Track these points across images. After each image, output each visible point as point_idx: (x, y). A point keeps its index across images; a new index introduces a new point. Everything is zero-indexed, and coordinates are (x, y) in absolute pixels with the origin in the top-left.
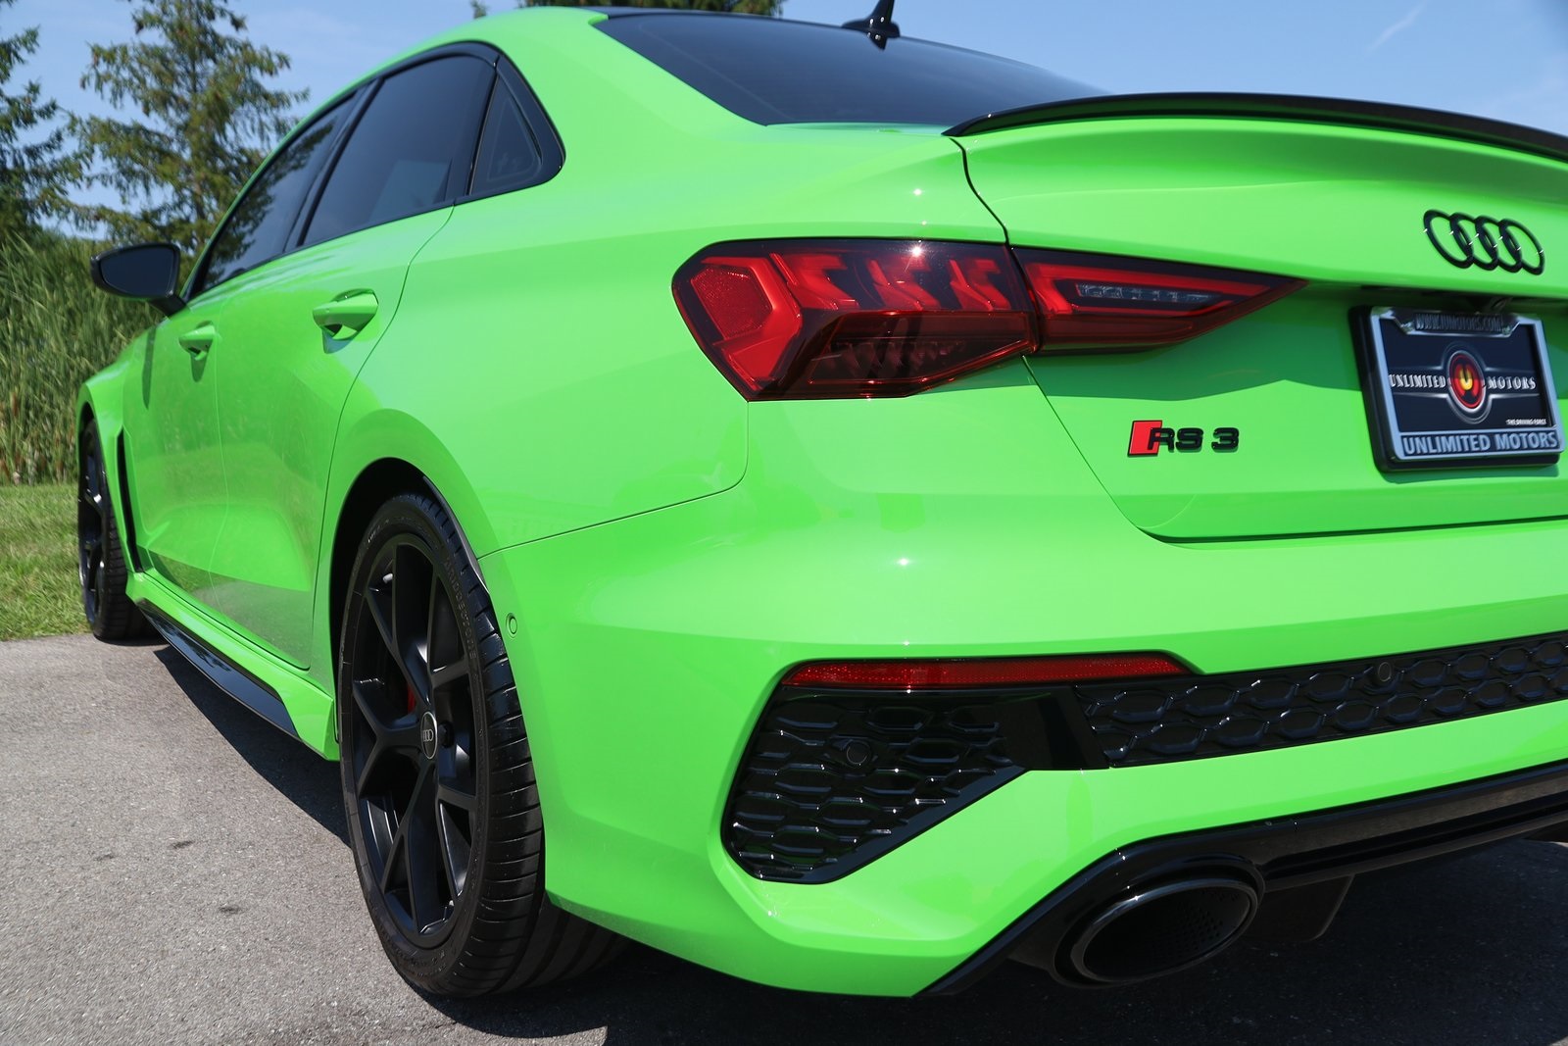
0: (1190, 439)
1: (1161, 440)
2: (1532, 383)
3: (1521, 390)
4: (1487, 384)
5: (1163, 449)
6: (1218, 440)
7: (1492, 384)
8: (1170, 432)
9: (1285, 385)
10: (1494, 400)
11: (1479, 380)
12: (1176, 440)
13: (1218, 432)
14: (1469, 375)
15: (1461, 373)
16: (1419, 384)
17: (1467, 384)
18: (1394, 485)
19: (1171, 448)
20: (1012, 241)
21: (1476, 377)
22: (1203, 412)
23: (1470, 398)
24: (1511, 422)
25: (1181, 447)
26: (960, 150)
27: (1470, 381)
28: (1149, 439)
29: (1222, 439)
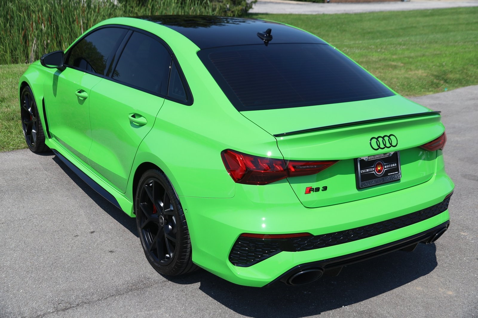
0: (317, 189)
1: (311, 190)
2: (396, 164)
3: (393, 167)
4: (384, 167)
5: (312, 192)
6: (323, 189)
7: (386, 167)
8: (313, 189)
9: (338, 175)
10: (385, 170)
11: (382, 167)
12: (315, 190)
13: (323, 187)
14: (380, 166)
15: (378, 166)
16: (368, 171)
17: (379, 168)
18: (360, 192)
19: (313, 192)
20: (285, 159)
21: (382, 166)
22: (320, 184)
23: (379, 171)
24: (389, 174)
25: (315, 191)
26: (276, 140)
27: (380, 168)
28: (309, 190)
29: (324, 189)
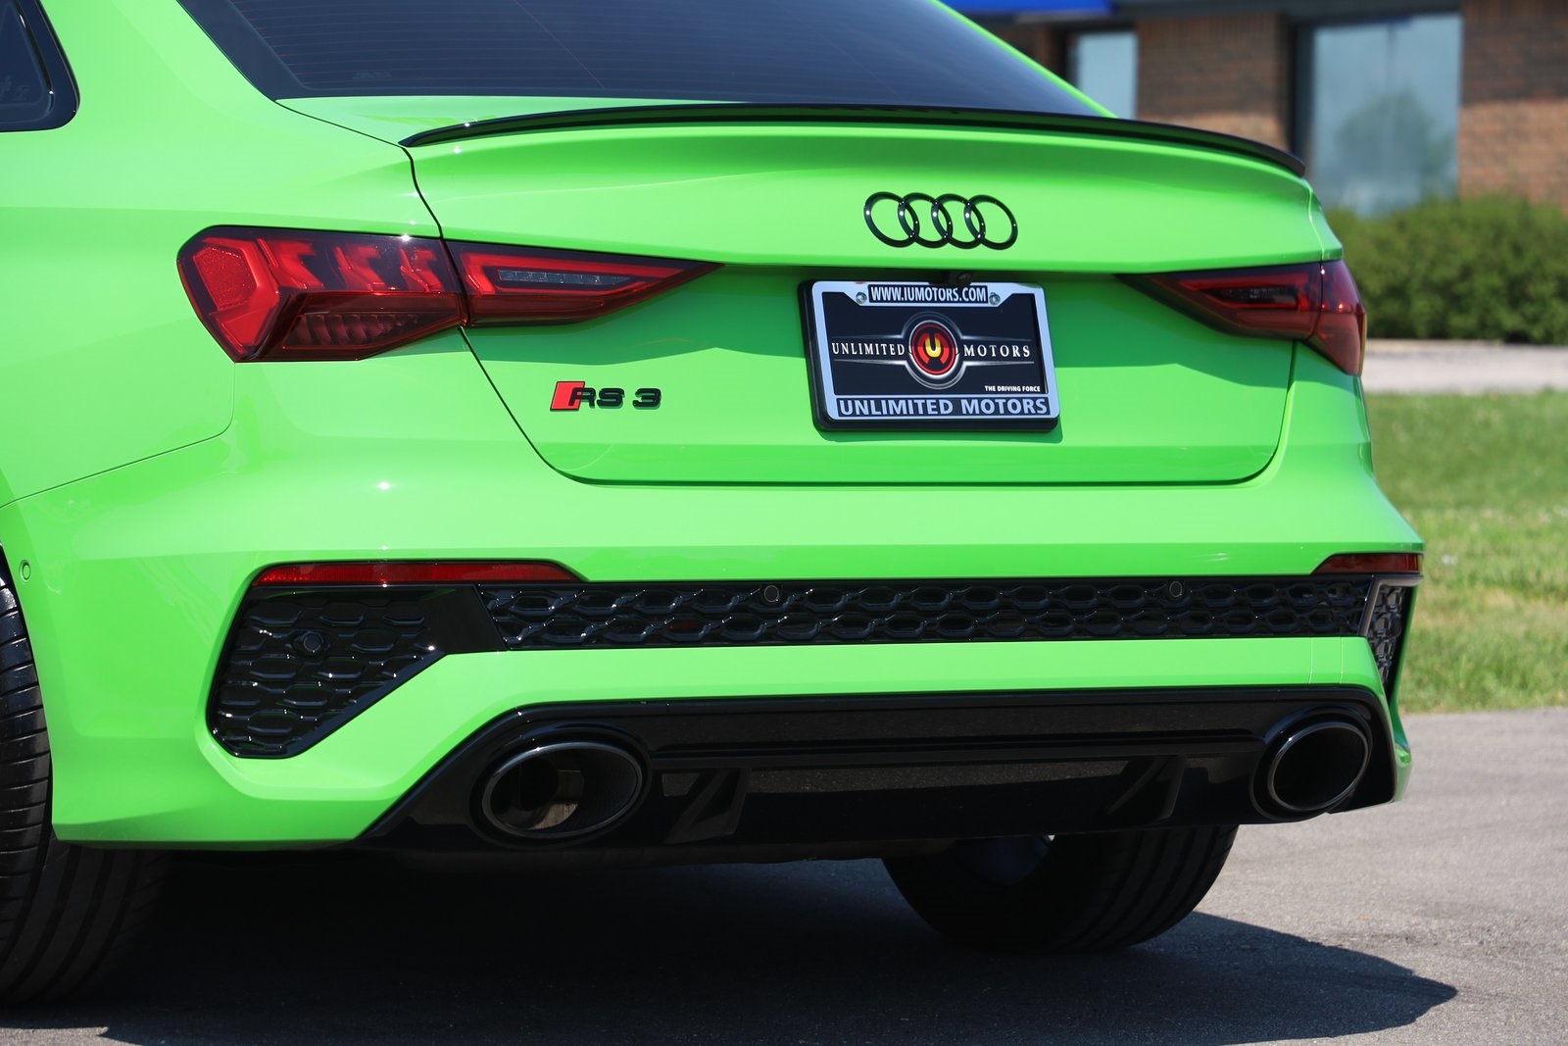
0: (612, 398)
1: (582, 398)
2: (1027, 351)
3: (1010, 358)
4: (962, 351)
5: (585, 405)
6: (640, 400)
7: (969, 351)
8: (592, 391)
9: (717, 352)
10: (968, 368)
11: (951, 346)
12: (598, 398)
13: (640, 392)
14: (937, 342)
15: (928, 342)
16: (869, 350)
17: (935, 353)
18: (833, 443)
19: (592, 405)
20: (445, 236)
21: (947, 343)
23: (935, 365)
24: (988, 388)
25: (601, 403)
26: (409, 160)
27: (938, 350)
28: (572, 396)
29: (643, 398)
